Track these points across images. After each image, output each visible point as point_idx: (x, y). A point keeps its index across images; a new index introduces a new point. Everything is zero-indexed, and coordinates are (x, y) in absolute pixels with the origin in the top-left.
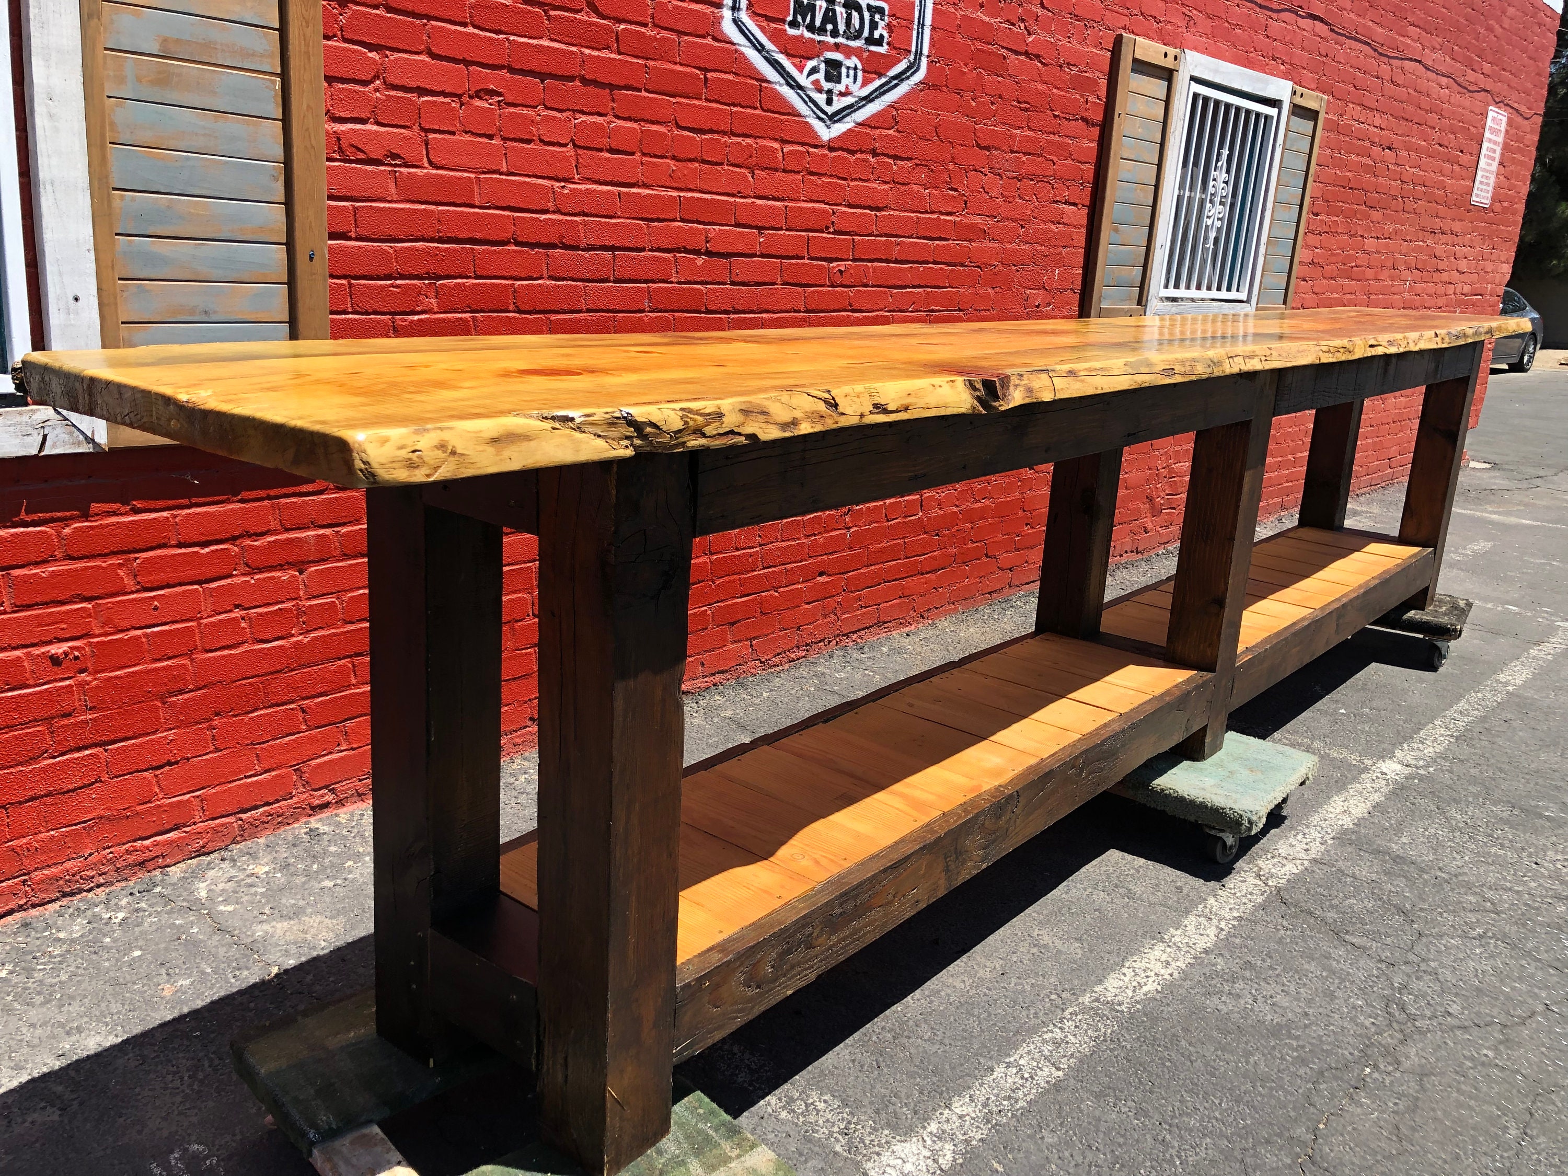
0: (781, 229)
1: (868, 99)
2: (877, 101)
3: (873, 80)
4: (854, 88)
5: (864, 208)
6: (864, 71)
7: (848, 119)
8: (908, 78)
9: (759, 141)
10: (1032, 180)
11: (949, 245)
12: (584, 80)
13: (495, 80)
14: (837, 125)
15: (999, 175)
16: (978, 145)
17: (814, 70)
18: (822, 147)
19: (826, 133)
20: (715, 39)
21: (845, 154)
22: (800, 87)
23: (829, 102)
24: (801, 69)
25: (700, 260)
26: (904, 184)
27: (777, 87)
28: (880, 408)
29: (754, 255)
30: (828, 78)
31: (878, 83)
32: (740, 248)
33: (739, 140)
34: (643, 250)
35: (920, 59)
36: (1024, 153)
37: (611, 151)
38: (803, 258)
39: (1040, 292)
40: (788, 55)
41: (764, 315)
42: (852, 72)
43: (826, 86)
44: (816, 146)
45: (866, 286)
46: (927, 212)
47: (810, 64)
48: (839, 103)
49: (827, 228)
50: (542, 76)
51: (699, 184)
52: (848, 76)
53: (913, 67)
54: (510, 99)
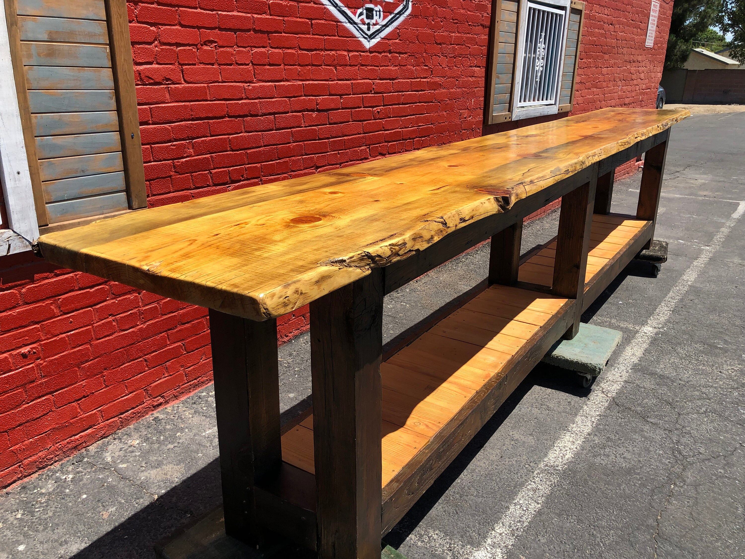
0: (350, 94)
1: (386, 26)
2: (390, 26)
3: (388, 16)
4: (379, 21)
5: (387, 79)
6: (384, 12)
7: (377, 36)
8: (403, 13)
9: (338, 52)
10: (460, 57)
11: (425, 93)
12: (255, 31)
13: (213, 35)
14: (373, 40)
15: (446, 56)
16: (436, 43)
17: (361, 14)
18: (367, 51)
19: (368, 44)
20: (315, 3)
21: (377, 54)
23: (369, 29)
24: (355, 14)
25: (314, 114)
26: (404, 66)
27: (344, 24)
28: (463, 220)
29: (339, 109)
30: (368, 17)
31: (390, 17)
32: (333, 106)
33: (329, 52)
34: (288, 112)
35: (408, 3)
36: (456, 44)
37: (270, 65)
38: (361, 107)
39: (466, 111)
40: (349, 8)
41: (345, 138)
42: (378, 13)
43: (367, 21)
44: (364, 52)
45: (390, 117)
46: (415, 78)
47: (359, 11)
48: (373, 29)
49: (371, 91)
50: (235, 31)
51: (312, 77)
52: (376, 15)
53: (406, 8)
54: (221, 44)
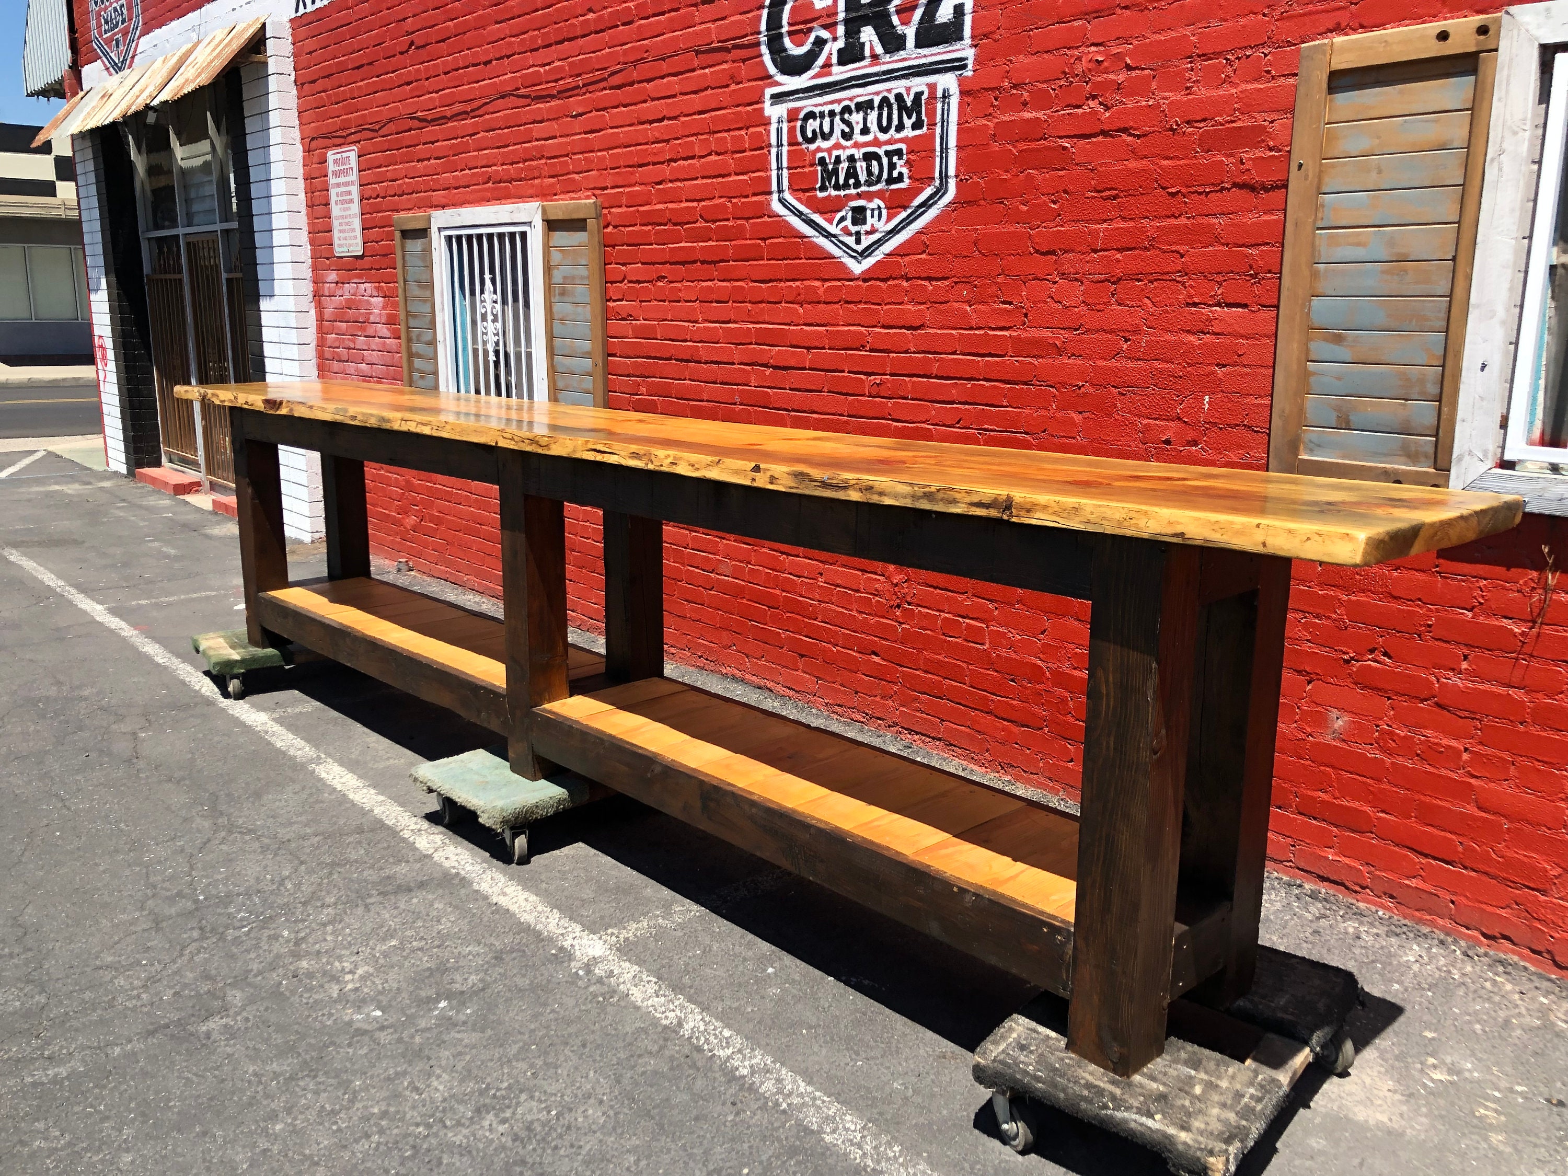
0: (824, 348)
1: (894, 232)
2: (904, 232)
3: (899, 213)
4: (878, 225)
5: (900, 328)
6: (887, 208)
7: (877, 252)
8: (935, 202)
9: (805, 283)
10: (1139, 280)
11: (1003, 362)
12: (703, 262)
13: (665, 270)
14: (869, 259)
15: (1076, 280)
16: (1037, 251)
17: (843, 219)
18: (857, 279)
19: (857, 268)
20: (769, 217)
21: (878, 283)
22: (834, 236)
23: (858, 242)
24: (830, 221)
25: (768, 371)
26: (941, 303)
27: (815, 240)
29: (804, 369)
30: (854, 223)
31: (904, 215)
32: (792, 363)
33: (791, 283)
34: (733, 364)
35: (947, 182)
36: (1118, 250)
37: (718, 302)
38: (843, 371)
39: (1172, 424)
40: (821, 213)
41: (814, 416)
42: (876, 213)
43: (854, 229)
44: (851, 280)
45: (906, 398)
46: (971, 328)
47: (839, 216)
48: (866, 241)
49: (863, 347)
50: (683, 263)
51: (767, 319)
52: (872, 216)
53: (941, 191)
54: (670, 279)
